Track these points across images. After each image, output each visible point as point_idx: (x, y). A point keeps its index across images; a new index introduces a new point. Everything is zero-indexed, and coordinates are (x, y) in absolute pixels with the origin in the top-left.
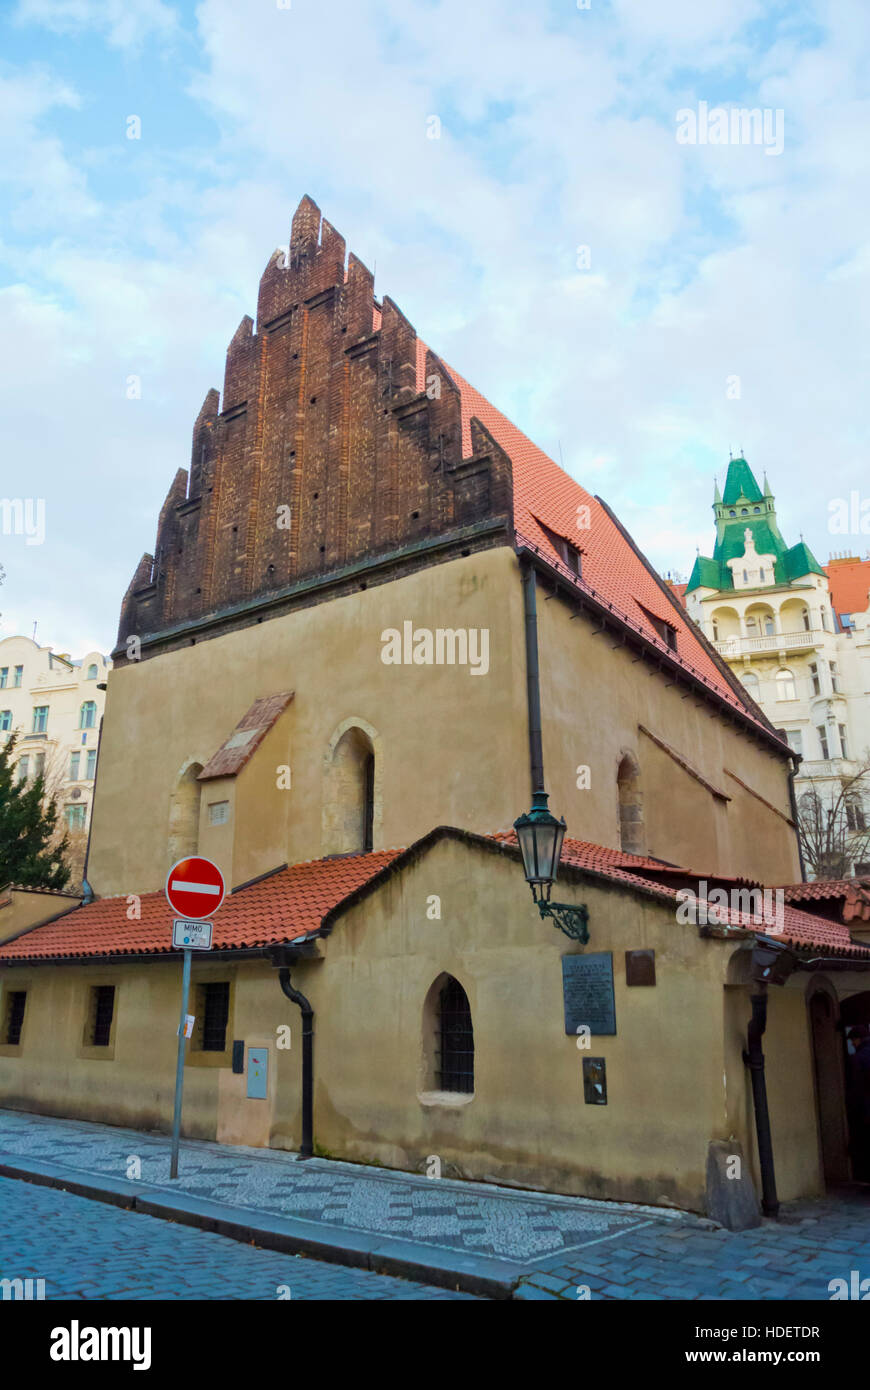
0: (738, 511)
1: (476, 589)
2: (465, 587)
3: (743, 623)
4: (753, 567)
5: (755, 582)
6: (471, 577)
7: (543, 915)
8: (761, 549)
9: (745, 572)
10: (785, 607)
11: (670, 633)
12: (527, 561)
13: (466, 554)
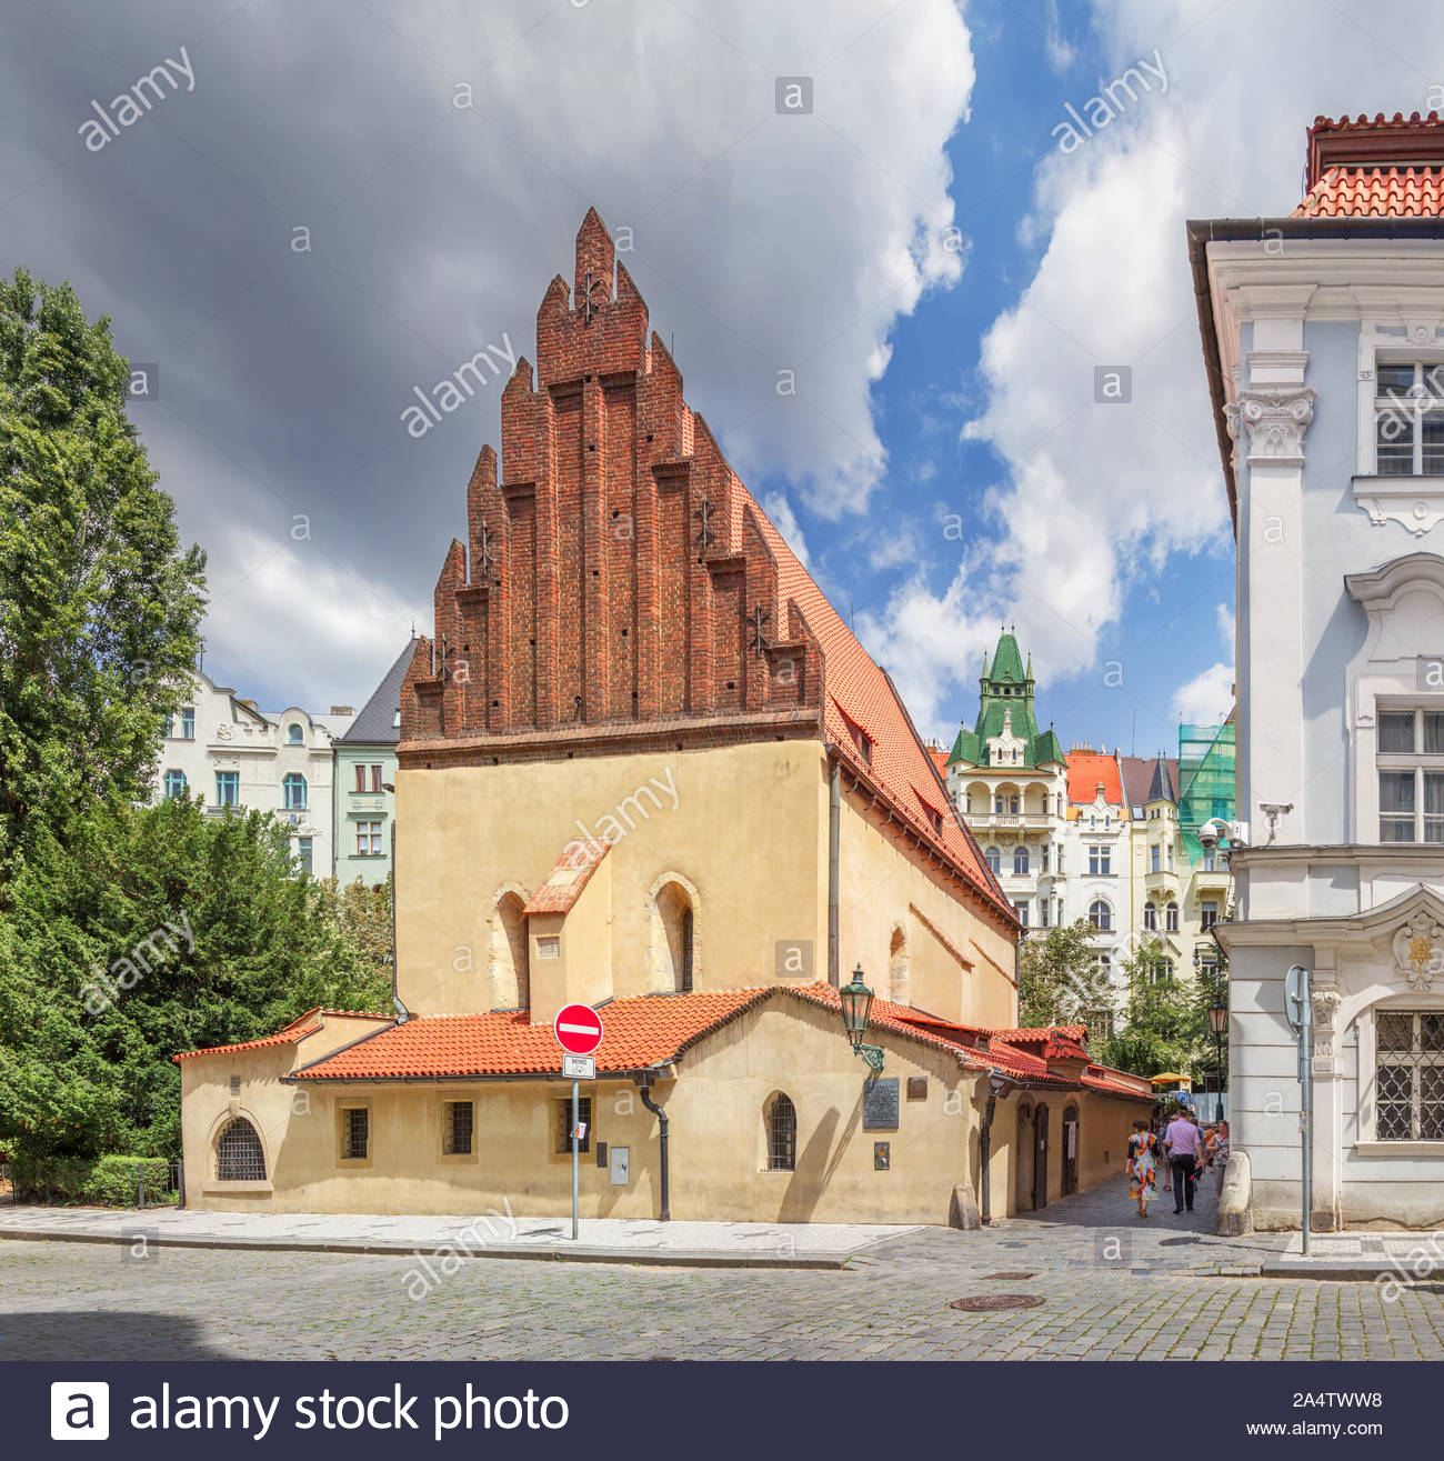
0: (1002, 690)
1: (788, 775)
2: (779, 770)
3: (993, 798)
4: (1008, 746)
5: (1008, 762)
6: (784, 763)
7: (856, 1054)
8: (1016, 735)
9: (1000, 751)
10: (1029, 791)
11: (938, 819)
12: (834, 758)
13: (780, 739)
